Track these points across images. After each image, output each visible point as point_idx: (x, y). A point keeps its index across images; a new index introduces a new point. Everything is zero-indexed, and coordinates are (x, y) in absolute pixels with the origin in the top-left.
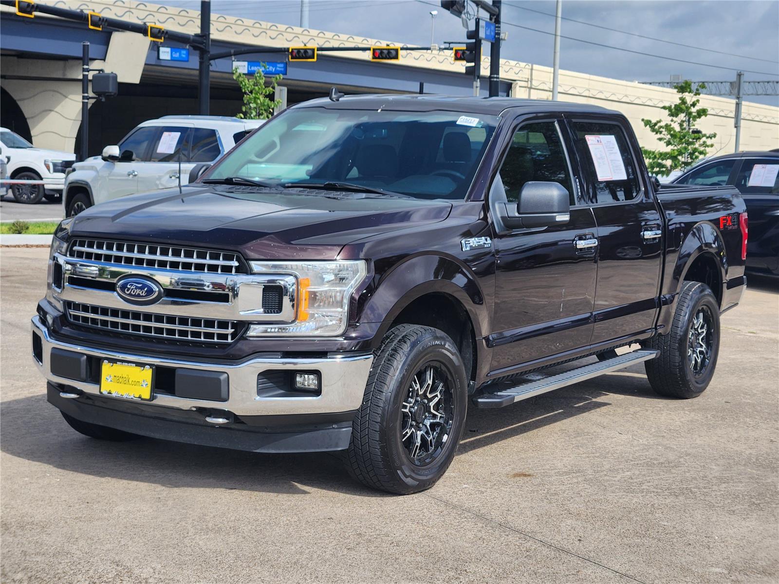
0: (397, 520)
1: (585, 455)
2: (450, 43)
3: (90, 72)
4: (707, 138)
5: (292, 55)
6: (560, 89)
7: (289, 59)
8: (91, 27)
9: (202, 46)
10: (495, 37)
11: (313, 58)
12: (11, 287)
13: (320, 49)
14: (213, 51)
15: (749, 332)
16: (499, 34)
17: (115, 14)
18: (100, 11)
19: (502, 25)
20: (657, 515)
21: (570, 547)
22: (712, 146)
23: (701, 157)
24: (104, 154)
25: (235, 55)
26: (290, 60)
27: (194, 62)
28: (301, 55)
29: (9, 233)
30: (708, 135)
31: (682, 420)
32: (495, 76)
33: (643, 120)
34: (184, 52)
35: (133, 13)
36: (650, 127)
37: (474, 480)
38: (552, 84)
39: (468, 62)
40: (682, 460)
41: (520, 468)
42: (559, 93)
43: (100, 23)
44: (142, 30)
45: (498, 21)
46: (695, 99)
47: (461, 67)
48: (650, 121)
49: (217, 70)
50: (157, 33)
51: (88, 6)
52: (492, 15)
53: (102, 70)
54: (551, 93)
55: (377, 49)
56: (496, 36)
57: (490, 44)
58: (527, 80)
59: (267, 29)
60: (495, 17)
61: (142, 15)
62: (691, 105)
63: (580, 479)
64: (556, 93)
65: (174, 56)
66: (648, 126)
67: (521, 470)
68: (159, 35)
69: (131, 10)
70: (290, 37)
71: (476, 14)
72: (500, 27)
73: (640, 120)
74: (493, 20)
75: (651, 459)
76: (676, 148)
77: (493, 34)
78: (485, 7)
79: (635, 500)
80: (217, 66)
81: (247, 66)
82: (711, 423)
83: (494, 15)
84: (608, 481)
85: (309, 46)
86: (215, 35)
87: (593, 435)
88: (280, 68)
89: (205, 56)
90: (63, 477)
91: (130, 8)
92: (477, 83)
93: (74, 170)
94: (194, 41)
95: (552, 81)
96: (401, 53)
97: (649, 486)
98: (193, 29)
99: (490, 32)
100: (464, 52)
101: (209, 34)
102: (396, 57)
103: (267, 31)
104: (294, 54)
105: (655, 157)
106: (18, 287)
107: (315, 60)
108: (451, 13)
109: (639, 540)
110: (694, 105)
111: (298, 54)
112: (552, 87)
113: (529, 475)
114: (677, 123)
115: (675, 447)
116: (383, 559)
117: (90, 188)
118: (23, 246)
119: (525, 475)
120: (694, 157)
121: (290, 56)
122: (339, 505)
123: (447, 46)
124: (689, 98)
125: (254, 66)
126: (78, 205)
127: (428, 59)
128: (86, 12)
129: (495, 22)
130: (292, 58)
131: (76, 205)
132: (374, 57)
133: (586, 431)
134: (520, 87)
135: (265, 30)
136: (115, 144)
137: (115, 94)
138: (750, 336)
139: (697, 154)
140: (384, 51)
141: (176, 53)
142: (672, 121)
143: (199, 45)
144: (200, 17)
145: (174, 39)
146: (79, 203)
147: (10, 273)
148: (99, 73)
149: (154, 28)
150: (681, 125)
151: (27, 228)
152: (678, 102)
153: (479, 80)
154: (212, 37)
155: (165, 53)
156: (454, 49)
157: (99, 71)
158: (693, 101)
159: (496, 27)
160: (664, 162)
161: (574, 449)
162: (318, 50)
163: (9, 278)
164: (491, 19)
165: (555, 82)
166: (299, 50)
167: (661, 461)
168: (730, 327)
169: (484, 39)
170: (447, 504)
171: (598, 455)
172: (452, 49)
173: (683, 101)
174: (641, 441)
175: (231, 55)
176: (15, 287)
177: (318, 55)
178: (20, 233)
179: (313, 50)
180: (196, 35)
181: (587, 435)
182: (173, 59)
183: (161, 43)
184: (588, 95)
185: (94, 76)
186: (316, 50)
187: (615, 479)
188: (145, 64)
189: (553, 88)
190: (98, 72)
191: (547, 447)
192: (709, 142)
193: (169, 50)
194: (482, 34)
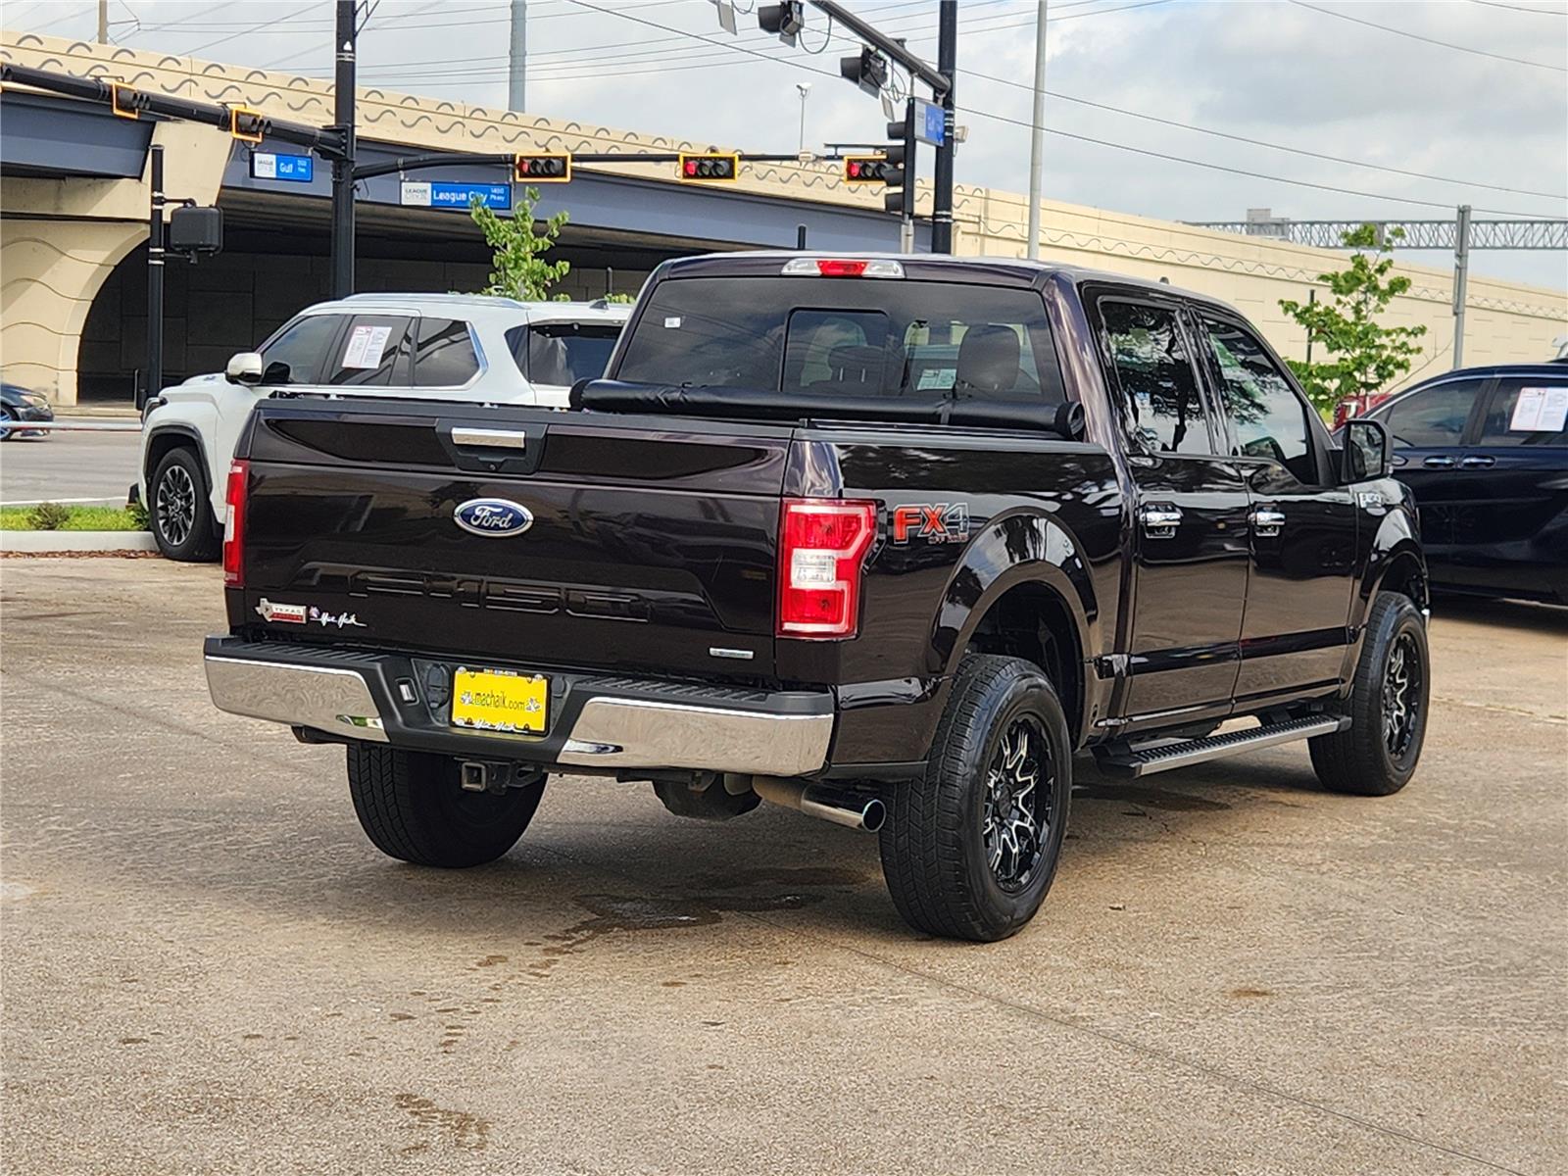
0: (1058, 1079)
1: (1350, 955)
2: (836, 146)
3: (166, 205)
4: (1409, 334)
5: (521, 170)
6: (1042, 238)
7: (514, 179)
8: (117, 112)
9: (338, 151)
10: (943, 134)
11: (564, 175)
12: (78, 636)
13: (576, 158)
14: (361, 161)
15: (1551, 717)
16: (950, 129)
17: (162, 86)
18: (130, 80)
19: (957, 112)
20: (1542, 1067)
21: (1407, 1128)
22: (1419, 350)
23: (1399, 373)
24: (230, 370)
25: (404, 169)
26: (518, 179)
27: (323, 184)
28: (539, 170)
29: (30, 530)
30: (1410, 330)
31: (1503, 886)
32: (945, 213)
33: (1281, 302)
34: (302, 163)
35: (197, 84)
36: (1296, 315)
37: (1165, 1004)
38: (1027, 228)
39: (889, 185)
40: (1539, 962)
41: (1241, 980)
42: (1041, 244)
43: (135, 104)
44: (219, 119)
45: (948, 104)
46: (1385, 257)
47: (873, 195)
48: (1297, 305)
49: (369, 199)
50: (252, 126)
51: (107, 70)
52: (937, 90)
53: (192, 201)
54: (1025, 247)
55: (691, 158)
56: (947, 134)
57: (934, 149)
58: (977, 220)
59: (464, 117)
60: (944, 95)
61: (216, 87)
62: (1377, 271)
63: (1364, 1000)
64: (1035, 244)
65: (283, 170)
66: (1291, 313)
67: (1244, 984)
68: (254, 128)
69: (193, 77)
70: (511, 132)
71: (908, 92)
72: (951, 116)
73: (1276, 303)
74: (940, 102)
75: (1481, 961)
76: (1348, 356)
77: (940, 129)
78: (926, 76)
79: (1487, 1039)
80: (370, 190)
81: (429, 192)
82: (1560, 891)
83: (942, 91)
84: (1419, 1003)
85: (557, 151)
86: (362, 129)
87: (1347, 915)
88: (497, 195)
89: (345, 171)
90: (383, 1005)
91: (191, 74)
92: (909, 228)
93: (163, 402)
94: (322, 140)
95: (1027, 222)
96: (739, 165)
97: (1501, 1013)
98: (319, 117)
99: (935, 127)
100: (880, 164)
101: (353, 127)
102: (730, 175)
103: (465, 121)
104: (526, 168)
105: (1310, 374)
106: (96, 637)
107: (568, 179)
108: (862, 87)
109: (1532, 1115)
110: (1381, 270)
111: (535, 169)
112: (1026, 234)
113: (1264, 993)
114: (1348, 307)
115: (1514, 937)
116: (1069, 1154)
117: (200, 437)
118: (62, 554)
119: (1257, 993)
120: (1385, 373)
121: (517, 172)
122: (935, 1052)
123: (831, 152)
124: (1373, 257)
125: (445, 192)
126: (173, 472)
127: (784, 179)
128: (105, 80)
129: (944, 105)
130: (521, 176)
131: (168, 472)
132: (687, 175)
133: (1331, 908)
134: (963, 233)
135: (460, 120)
136: (253, 351)
137: (217, 248)
138: (1557, 724)
139: (1391, 367)
140: (707, 162)
141: (287, 164)
142: (1339, 302)
143: (333, 149)
144: (333, 91)
145: (282, 137)
146: (176, 468)
147: (63, 609)
148: (185, 206)
149: (243, 114)
150: (1357, 311)
151: (66, 518)
152: (1350, 267)
153: (911, 222)
154: (358, 132)
155: (266, 165)
156: (846, 158)
157: (184, 202)
158: (1379, 262)
159: (946, 115)
160: (1327, 384)
161: (1324, 943)
162: (573, 160)
163: (67, 618)
164: (936, 99)
165: (1034, 224)
166: (535, 161)
167: (1502, 964)
168: (1511, 707)
169: (922, 141)
170: (1137, 1049)
171: (1376, 954)
172: (841, 158)
173: (1361, 265)
174: (1445, 927)
175: (398, 170)
176: (89, 636)
177: (573, 170)
178: (52, 528)
179: (564, 160)
180: (327, 129)
181: (1338, 916)
182: (281, 177)
183: (257, 144)
184: (1096, 249)
185: (174, 214)
186: (569, 159)
187: (1430, 999)
188: (222, 187)
189: (1029, 237)
190: (181, 205)
191: (1272, 938)
192: (1413, 343)
193: (272, 158)
194: (920, 130)
